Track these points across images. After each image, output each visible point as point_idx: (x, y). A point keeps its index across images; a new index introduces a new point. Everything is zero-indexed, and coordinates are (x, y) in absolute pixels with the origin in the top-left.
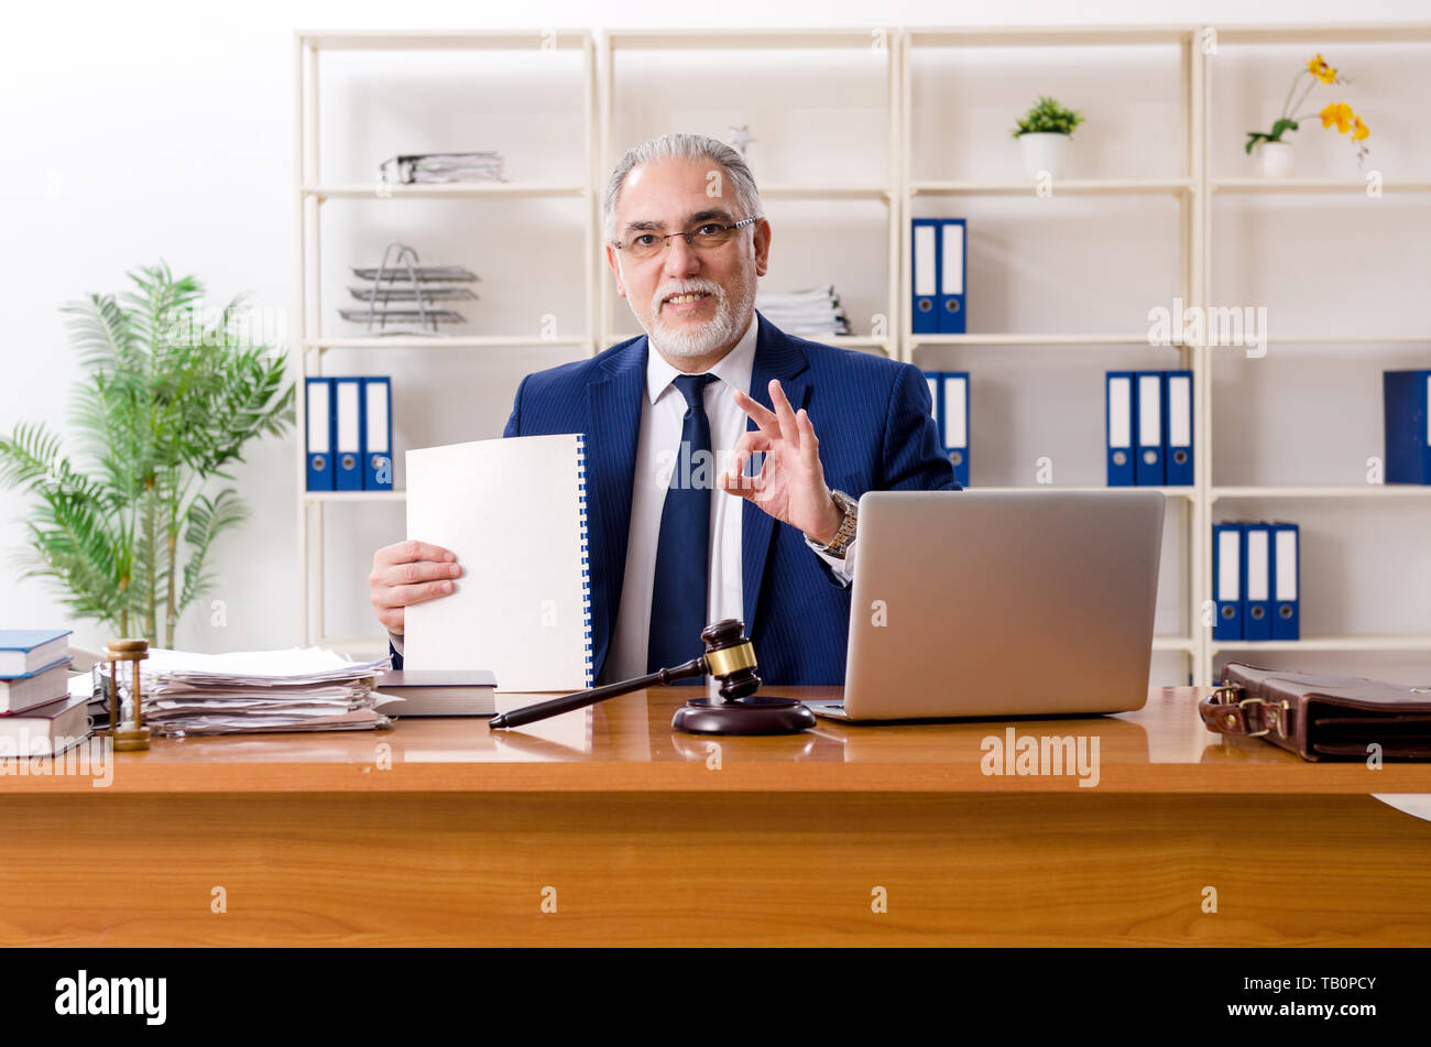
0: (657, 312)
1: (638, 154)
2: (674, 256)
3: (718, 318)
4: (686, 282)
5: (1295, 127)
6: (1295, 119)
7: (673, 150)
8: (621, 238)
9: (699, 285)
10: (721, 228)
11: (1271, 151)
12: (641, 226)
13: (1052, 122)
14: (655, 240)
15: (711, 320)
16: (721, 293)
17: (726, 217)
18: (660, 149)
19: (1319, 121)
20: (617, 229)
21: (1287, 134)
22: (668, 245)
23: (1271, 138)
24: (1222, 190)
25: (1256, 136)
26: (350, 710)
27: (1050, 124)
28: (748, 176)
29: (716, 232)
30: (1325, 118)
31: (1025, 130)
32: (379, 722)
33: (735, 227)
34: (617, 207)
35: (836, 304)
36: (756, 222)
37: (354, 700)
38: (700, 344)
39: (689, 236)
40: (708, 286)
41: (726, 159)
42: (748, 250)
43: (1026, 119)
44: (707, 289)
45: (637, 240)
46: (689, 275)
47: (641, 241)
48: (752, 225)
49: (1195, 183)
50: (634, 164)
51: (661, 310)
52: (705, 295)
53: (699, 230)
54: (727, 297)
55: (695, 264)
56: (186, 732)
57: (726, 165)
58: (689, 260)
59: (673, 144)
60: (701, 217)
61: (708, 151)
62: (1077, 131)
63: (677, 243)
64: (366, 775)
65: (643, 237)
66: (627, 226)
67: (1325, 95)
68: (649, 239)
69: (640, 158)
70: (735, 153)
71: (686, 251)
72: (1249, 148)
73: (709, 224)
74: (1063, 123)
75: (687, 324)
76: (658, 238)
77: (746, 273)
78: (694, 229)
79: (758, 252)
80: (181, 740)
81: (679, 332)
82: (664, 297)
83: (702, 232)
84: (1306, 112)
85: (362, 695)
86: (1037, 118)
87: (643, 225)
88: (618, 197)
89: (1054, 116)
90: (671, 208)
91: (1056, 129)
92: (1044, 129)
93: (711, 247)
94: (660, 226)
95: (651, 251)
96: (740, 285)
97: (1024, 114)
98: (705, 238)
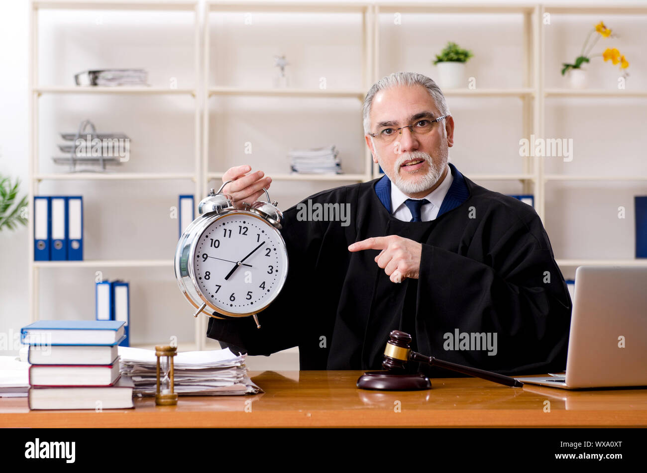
0: (397, 172)
1: (380, 85)
2: (404, 140)
3: (430, 173)
4: (412, 153)
5: (587, 61)
6: (588, 56)
7: (399, 81)
8: (374, 131)
9: (418, 155)
10: (428, 121)
11: (576, 74)
12: (385, 124)
13: (456, 56)
14: (393, 131)
15: (426, 174)
16: (430, 160)
17: (431, 116)
18: (392, 81)
19: (601, 58)
20: (371, 126)
21: (584, 65)
22: (400, 133)
23: (576, 67)
24: (550, 95)
25: (567, 66)
26: (235, 383)
27: (455, 57)
28: (440, 93)
29: (426, 124)
30: (605, 56)
31: (440, 60)
32: (248, 391)
33: (436, 121)
34: (370, 115)
35: (335, 156)
36: (446, 118)
37: (238, 378)
38: (422, 187)
39: (411, 128)
40: (423, 155)
41: (428, 84)
42: (443, 134)
43: (440, 53)
44: (423, 157)
45: (383, 132)
46: (414, 149)
47: (385, 132)
48: (444, 120)
49: (535, 90)
50: (378, 90)
51: (399, 171)
52: (421, 161)
53: (416, 124)
54: (434, 162)
55: (416, 143)
56: (142, 395)
57: (428, 88)
58: (413, 142)
59: (398, 78)
60: (418, 117)
61: (418, 81)
62: (469, 61)
63: (406, 132)
64: (308, 418)
65: (387, 130)
66: (377, 124)
67: (605, 44)
68: (389, 131)
69: (381, 87)
70: (432, 81)
71: (411, 136)
72: (563, 72)
73: (423, 120)
74: (462, 57)
75: (414, 177)
76: (394, 130)
77: (442, 147)
78: (414, 123)
79: (448, 134)
80: (140, 399)
81: (410, 181)
82: (401, 163)
83: (418, 125)
84: (594, 52)
85: (242, 375)
86: (447, 54)
87: (386, 123)
88: (371, 109)
89: (457, 53)
90: (401, 113)
91: (459, 60)
92: (451, 60)
93: (423, 134)
94: (395, 124)
95: (391, 138)
96: (440, 154)
97: (439, 51)
98: (420, 129)
